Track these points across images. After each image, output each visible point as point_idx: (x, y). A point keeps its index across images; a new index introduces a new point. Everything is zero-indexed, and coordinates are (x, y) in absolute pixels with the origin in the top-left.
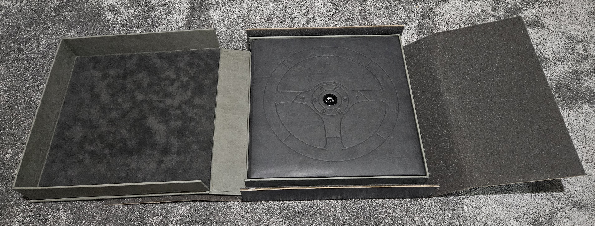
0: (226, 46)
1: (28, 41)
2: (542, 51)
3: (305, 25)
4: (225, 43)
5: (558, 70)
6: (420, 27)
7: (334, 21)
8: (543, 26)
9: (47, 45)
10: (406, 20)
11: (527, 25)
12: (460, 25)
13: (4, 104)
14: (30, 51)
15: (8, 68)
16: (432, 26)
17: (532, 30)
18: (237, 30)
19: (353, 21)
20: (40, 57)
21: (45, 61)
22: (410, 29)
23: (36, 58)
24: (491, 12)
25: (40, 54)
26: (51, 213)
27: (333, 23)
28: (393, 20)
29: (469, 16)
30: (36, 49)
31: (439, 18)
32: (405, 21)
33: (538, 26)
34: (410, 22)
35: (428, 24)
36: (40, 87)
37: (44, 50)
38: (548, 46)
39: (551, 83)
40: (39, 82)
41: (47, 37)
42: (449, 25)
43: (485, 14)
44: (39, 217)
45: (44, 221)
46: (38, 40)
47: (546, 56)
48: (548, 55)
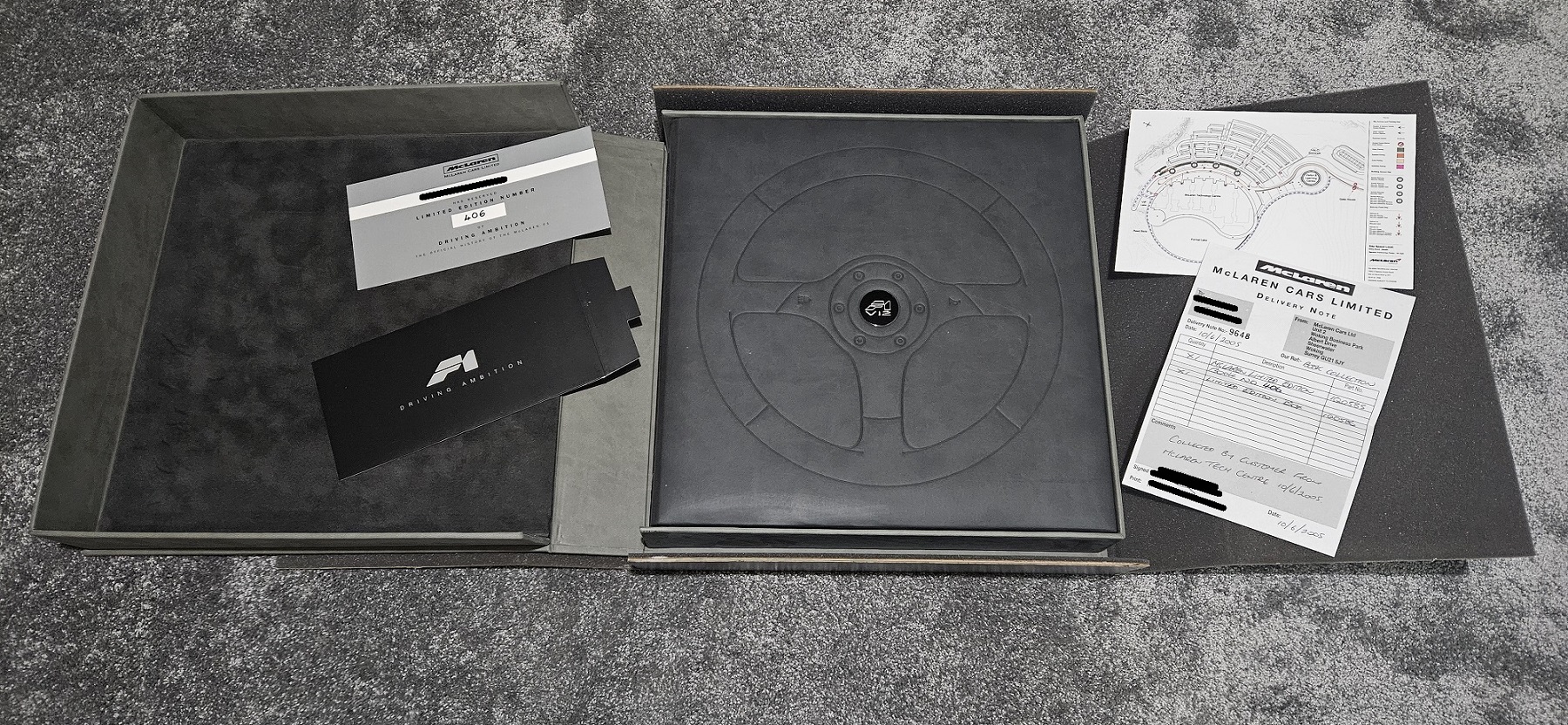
0: (673, 60)
1: (135, 22)
2: (1523, 108)
3: (888, 7)
4: (670, 51)
5: (1557, 166)
6: (1203, 25)
8: (1536, 37)
9: (187, 35)
11: (1493, 29)
12: (1312, 21)
13: (88, 202)
14: (142, 52)
15: (87, 99)
16: (1235, 20)
17: (1504, 46)
18: (701, 14)
20: (172, 71)
22: (1176, 29)
25: (171, 63)
30: (160, 47)
33: (1523, 35)
34: (1176, 7)
35: (1225, 17)
37: (181, 49)
38: (1541, 94)
39: (1536, 201)
41: (186, 13)
46: (162, 19)
47: (1531, 121)
48: (1536, 119)
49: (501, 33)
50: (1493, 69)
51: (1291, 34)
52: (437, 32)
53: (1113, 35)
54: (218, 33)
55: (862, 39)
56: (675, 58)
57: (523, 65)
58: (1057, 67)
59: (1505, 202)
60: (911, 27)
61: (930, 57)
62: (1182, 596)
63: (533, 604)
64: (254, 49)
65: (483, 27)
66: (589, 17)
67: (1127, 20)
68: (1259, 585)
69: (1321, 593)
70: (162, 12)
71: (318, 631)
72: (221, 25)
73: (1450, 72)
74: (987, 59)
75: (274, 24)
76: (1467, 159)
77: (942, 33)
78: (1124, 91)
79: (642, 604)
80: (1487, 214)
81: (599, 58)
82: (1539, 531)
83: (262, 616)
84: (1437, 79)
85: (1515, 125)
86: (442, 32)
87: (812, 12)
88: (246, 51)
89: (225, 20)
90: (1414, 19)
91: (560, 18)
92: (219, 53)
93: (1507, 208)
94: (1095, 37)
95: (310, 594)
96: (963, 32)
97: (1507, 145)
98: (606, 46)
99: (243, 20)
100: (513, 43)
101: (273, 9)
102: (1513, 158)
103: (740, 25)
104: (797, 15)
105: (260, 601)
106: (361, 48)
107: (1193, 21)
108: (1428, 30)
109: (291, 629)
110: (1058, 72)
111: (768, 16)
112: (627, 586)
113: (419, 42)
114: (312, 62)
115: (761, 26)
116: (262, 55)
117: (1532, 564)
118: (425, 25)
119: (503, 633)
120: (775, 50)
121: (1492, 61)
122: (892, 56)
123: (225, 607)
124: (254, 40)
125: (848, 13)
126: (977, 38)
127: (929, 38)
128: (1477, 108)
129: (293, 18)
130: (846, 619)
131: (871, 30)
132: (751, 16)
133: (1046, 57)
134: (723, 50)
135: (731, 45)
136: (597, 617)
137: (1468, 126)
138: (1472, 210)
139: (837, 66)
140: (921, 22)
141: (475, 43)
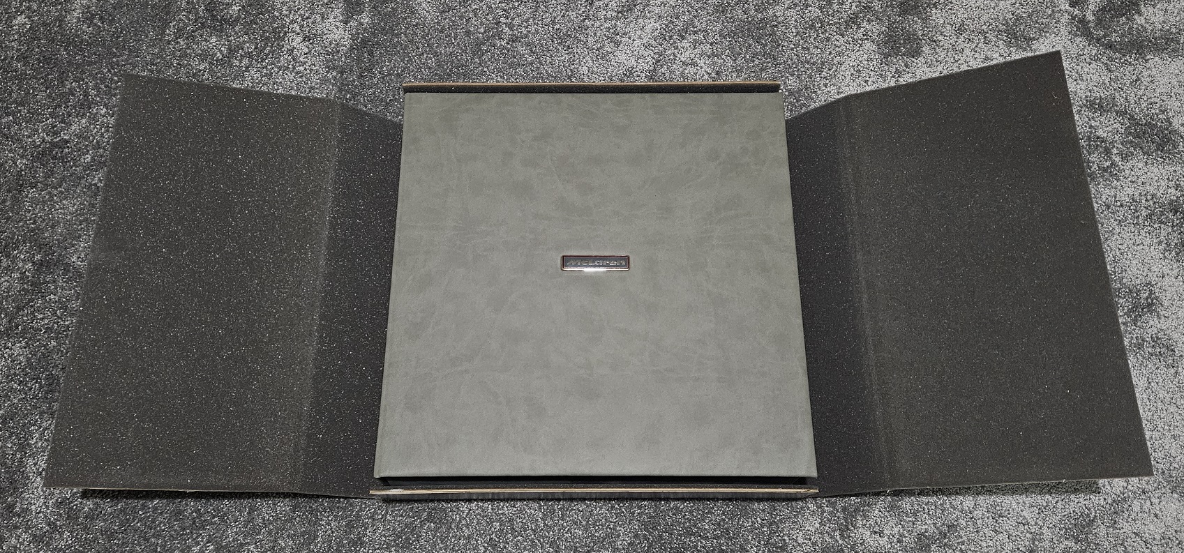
2: (1170, 114)
3: (620, 15)
6: (892, 36)
7: (690, 9)
9: (28, 27)
10: (861, 15)
11: (1148, 45)
16: (920, 33)
17: (1157, 59)
18: (461, 17)
19: (735, 9)
20: (13, 57)
21: (23, 68)
22: (867, 39)
23: (5, 58)
24: (1067, 7)
26: (37, 421)
27: (687, 13)
28: (830, 13)
29: (1013, 14)
30: (5, 37)
31: (938, 15)
32: (857, 17)
33: (1174, 50)
34: (868, 21)
35: (911, 30)
36: (12, 129)
39: (1177, 197)
40: (11, 118)
41: (29, 8)
42: (961, 34)
43: (1050, 12)
44: (13, 427)
45: (23, 437)
47: (1177, 127)
49: (290, 30)
50: (1145, 80)
51: (968, 45)
52: (237, 28)
53: (812, 43)
54: (54, 25)
55: (597, 42)
56: (436, 54)
57: (307, 57)
58: (762, 70)
59: (1149, 197)
60: (639, 33)
61: (654, 58)
62: (842, 535)
63: (279, 523)
64: (82, 40)
65: (275, 25)
66: (365, 19)
67: (826, 31)
68: (910, 529)
69: (965, 538)
70: (9, 6)
71: (95, 539)
72: (57, 19)
73: (1106, 82)
74: (703, 61)
75: (101, 19)
76: (1117, 159)
77: (665, 39)
78: (819, 92)
79: (373, 526)
80: (1132, 208)
81: (371, 53)
82: (1164, 490)
83: (49, 525)
84: (1095, 88)
85: (1161, 130)
86: (241, 29)
87: (555, 18)
88: (76, 41)
89: (61, 14)
90: (1076, 35)
91: (341, 18)
92: (53, 42)
93: (1151, 202)
94: (797, 45)
95: (91, 506)
96: (683, 38)
97: (1153, 147)
98: (378, 43)
99: (76, 15)
100: (300, 39)
101: (102, 6)
102: (1159, 159)
103: (493, 28)
104: (542, 20)
105: (49, 511)
106: (172, 40)
107: (883, 33)
108: (1089, 45)
109: (73, 537)
110: (763, 74)
111: (517, 21)
112: (361, 510)
113: (221, 36)
114: (130, 51)
115: (511, 29)
116: (89, 44)
117: (1156, 520)
118: (227, 21)
119: (251, 547)
120: (521, 49)
121: (1146, 73)
122: (622, 57)
123: (19, 516)
124: (84, 32)
125: (585, 19)
126: (695, 44)
127: (654, 43)
128: (1129, 114)
129: (117, 14)
130: (548, 546)
131: (605, 35)
132: (503, 20)
133: (754, 61)
134: (477, 49)
135: (484, 44)
136: (333, 536)
137: (1120, 129)
138: (1119, 204)
139: (573, 64)
140: (648, 29)
141: (267, 38)
